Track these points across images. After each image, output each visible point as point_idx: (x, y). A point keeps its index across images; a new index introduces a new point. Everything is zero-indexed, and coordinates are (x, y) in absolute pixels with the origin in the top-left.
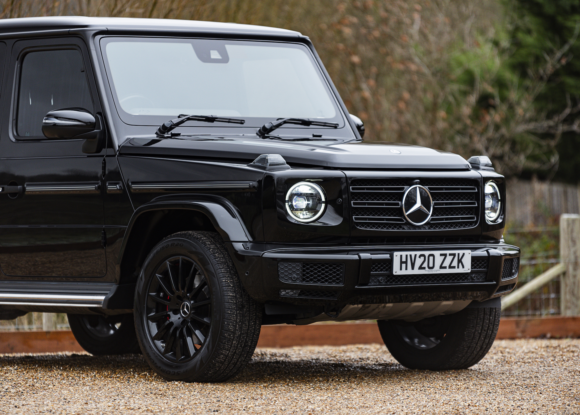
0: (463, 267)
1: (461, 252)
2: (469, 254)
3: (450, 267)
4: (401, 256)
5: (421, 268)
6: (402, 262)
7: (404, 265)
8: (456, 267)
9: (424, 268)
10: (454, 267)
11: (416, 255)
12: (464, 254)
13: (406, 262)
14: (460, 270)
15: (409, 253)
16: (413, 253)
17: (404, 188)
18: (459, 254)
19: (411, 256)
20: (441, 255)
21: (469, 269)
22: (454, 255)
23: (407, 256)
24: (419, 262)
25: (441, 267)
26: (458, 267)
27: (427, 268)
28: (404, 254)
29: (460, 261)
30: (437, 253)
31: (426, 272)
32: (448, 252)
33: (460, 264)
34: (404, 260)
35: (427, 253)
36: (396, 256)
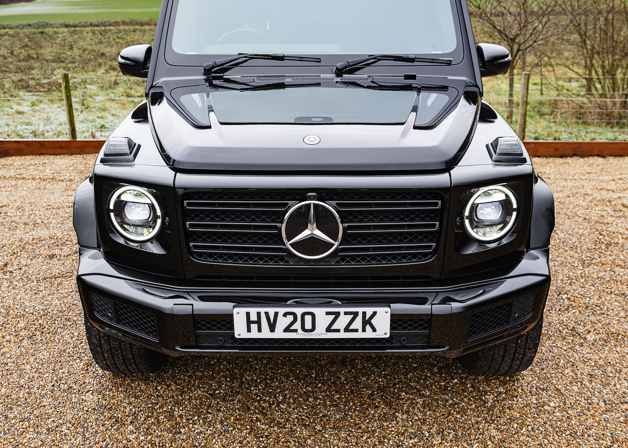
0: (374, 330)
1: (369, 311)
2: (386, 312)
3: (347, 330)
4: (248, 314)
5: (287, 330)
6: (249, 322)
7: (254, 327)
8: (360, 329)
9: (296, 331)
10: (356, 331)
11: (276, 314)
12: (375, 313)
13: (258, 322)
14: (369, 334)
15: (262, 310)
16: (271, 311)
17: (287, 204)
18: (364, 314)
19: (267, 314)
20: (328, 313)
21: (385, 334)
22: (356, 314)
23: (259, 314)
24: (283, 322)
25: (329, 330)
26: (364, 330)
27: (300, 331)
28: (253, 311)
29: (367, 322)
30: (320, 312)
31: (301, 335)
32: (342, 310)
33: (368, 327)
34: (254, 318)
35: (299, 311)
36: (238, 313)
